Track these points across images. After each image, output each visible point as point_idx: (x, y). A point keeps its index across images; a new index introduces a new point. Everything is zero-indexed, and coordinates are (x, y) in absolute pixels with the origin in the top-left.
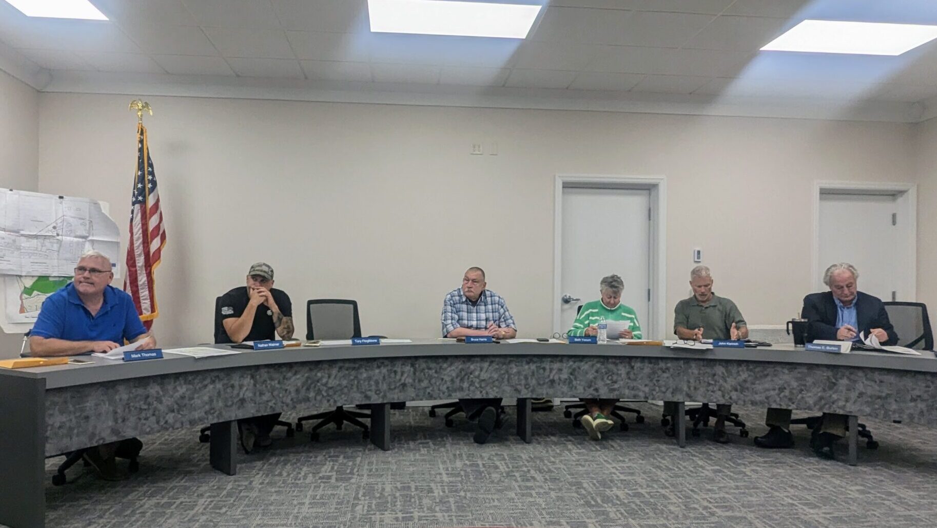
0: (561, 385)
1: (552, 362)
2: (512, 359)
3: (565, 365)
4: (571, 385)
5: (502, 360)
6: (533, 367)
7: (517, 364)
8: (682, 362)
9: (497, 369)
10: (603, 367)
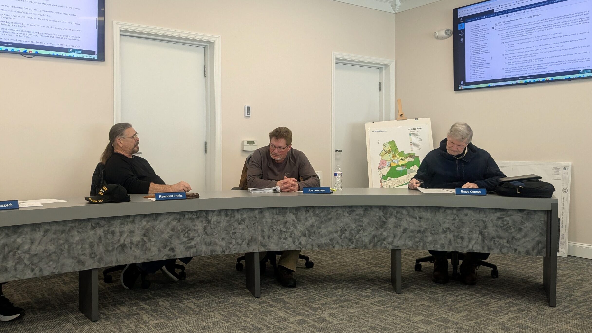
0: (133, 249)
1: (122, 224)
2: (73, 225)
3: (137, 226)
4: (144, 248)
5: (60, 228)
6: (100, 232)
7: (80, 230)
8: (256, 212)
9: (54, 239)
10: (179, 223)
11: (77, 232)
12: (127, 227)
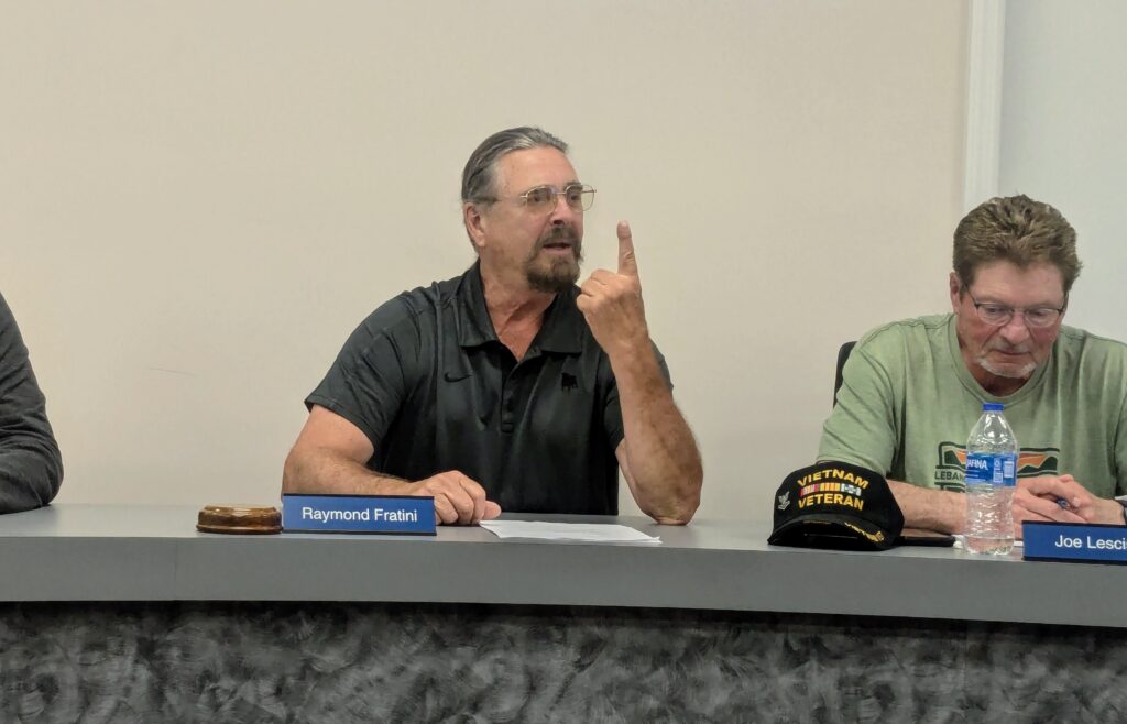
1: (927, 658)
11: (722, 670)
12: (950, 675)
